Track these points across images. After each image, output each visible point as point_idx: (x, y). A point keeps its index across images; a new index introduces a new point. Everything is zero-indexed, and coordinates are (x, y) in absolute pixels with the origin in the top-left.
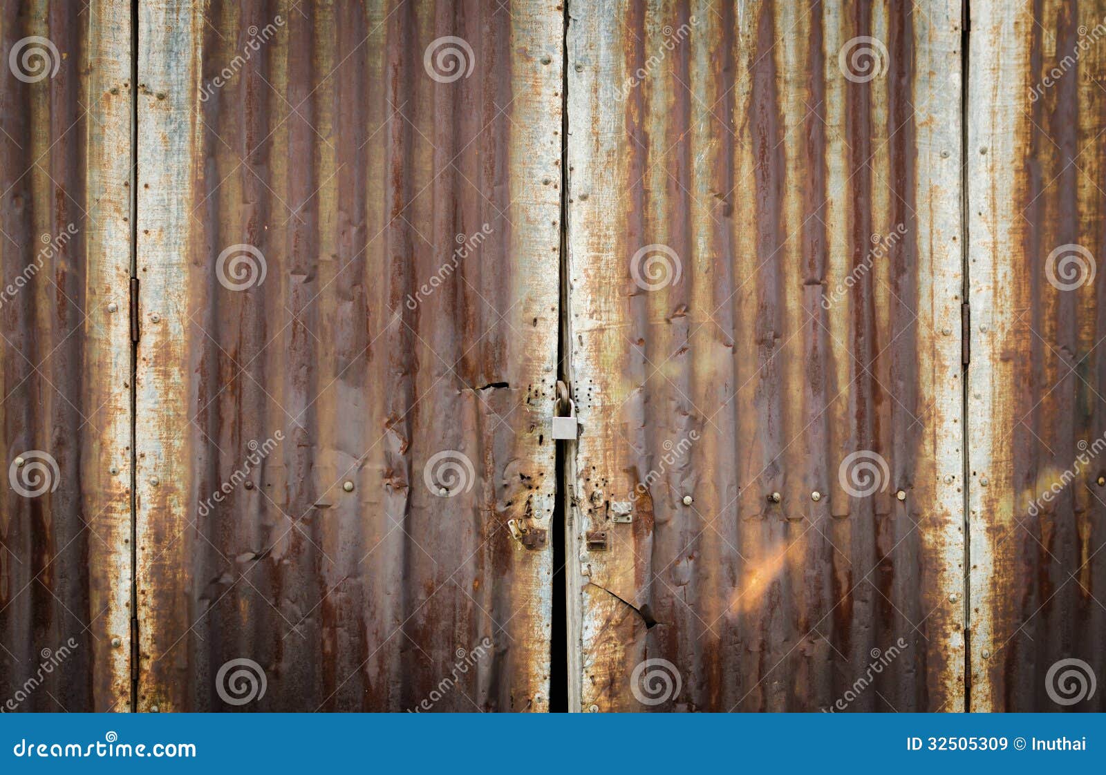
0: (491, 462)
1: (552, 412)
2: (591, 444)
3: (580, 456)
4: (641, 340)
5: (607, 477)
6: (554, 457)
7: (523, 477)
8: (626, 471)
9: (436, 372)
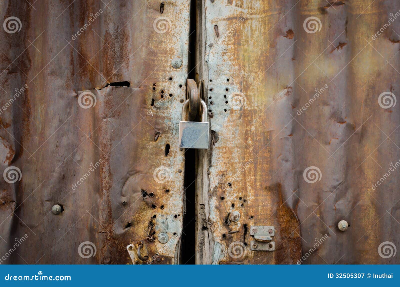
0: (107, 174)
1: (180, 117)
2: (227, 155)
3: (212, 170)
4: (290, 32)
5: (245, 196)
6: (183, 170)
7: (145, 194)
8: (268, 189)
9: (49, 71)
